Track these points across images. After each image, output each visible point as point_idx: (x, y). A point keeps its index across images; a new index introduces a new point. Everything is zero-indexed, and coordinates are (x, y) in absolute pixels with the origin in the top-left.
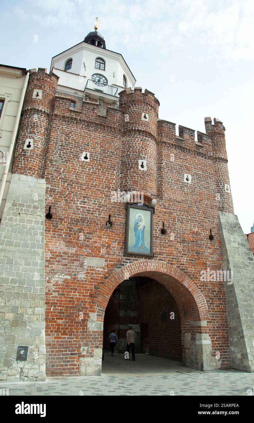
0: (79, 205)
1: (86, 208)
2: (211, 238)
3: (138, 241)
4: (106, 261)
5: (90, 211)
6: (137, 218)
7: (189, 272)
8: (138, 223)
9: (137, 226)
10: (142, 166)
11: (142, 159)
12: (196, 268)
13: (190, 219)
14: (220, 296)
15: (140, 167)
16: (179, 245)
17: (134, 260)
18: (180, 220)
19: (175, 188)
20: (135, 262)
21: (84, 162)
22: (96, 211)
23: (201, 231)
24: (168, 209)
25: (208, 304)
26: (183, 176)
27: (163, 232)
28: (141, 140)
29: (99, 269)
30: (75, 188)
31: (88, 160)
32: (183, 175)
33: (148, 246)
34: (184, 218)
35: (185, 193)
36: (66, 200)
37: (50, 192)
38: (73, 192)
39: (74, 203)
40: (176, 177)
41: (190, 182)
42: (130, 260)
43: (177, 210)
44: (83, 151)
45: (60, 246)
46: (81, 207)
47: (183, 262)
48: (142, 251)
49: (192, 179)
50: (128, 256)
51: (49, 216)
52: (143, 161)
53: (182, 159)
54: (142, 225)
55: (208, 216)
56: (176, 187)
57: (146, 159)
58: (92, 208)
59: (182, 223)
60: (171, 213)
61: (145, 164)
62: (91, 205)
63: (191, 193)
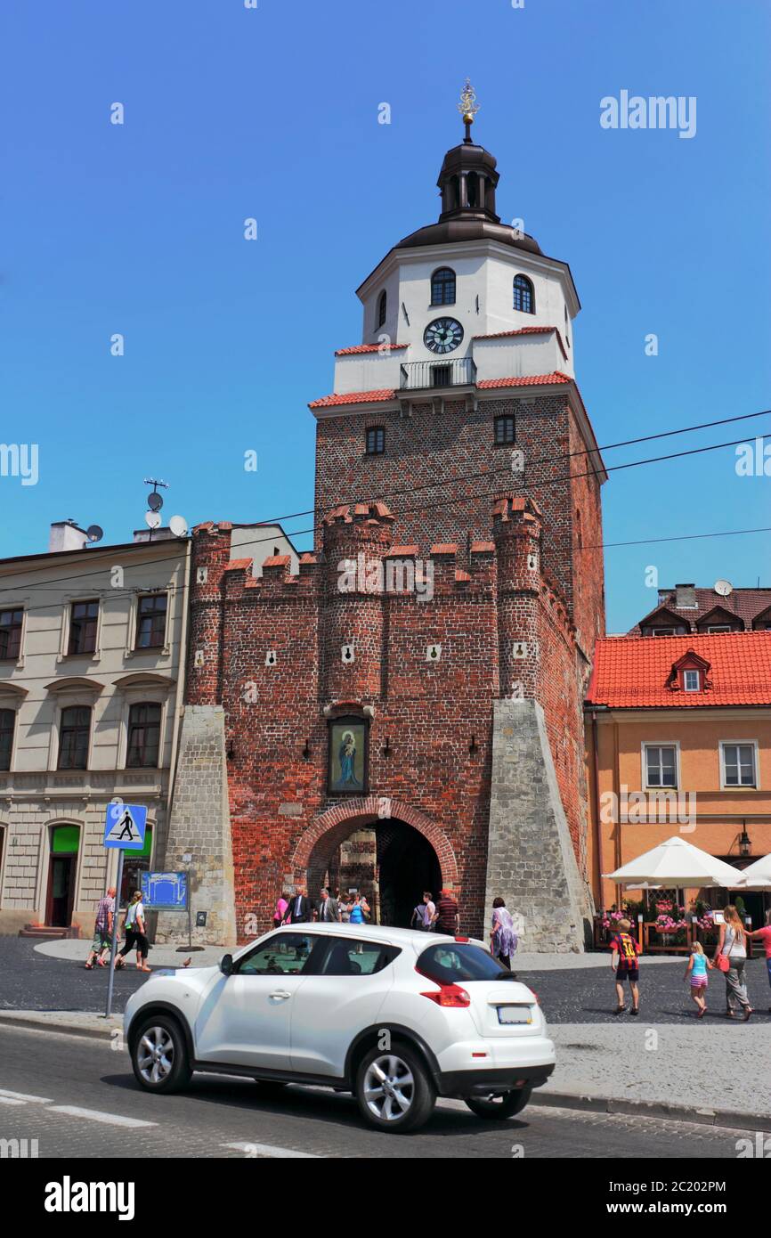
0: (265, 733)
1: (275, 735)
2: (473, 749)
3: (344, 774)
4: (304, 806)
5: (280, 739)
6: (343, 738)
7: (427, 811)
8: (345, 747)
9: (343, 749)
10: (348, 656)
11: (346, 644)
12: (441, 804)
13: (433, 725)
14: (480, 845)
15: (344, 659)
16: (412, 770)
17: (342, 800)
18: (415, 729)
19: (410, 676)
20: (344, 803)
21: (268, 667)
22: (287, 739)
23: (454, 742)
24: (396, 715)
25: (457, 857)
26: (425, 652)
27: (387, 752)
28: (346, 611)
29: (295, 818)
30: (259, 710)
31: (275, 663)
32: (426, 648)
33: (360, 779)
34: (424, 725)
35: (427, 682)
36: (249, 730)
37: (230, 722)
38: (257, 717)
39: (260, 733)
40: (413, 655)
41: (437, 658)
42: (335, 801)
43: (411, 714)
44: (267, 650)
45: (246, 793)
46: (269, 736)
47: (419, 795)
48: (352, 787)
49: (443, 651)
50: (333, 796)
51: (231, 755)
52: (348, 646)
53: (425, 619)
54: (351, 747)
55: (470, 713)
56: (411, 674)
57: (354, 641)
58: (283, 735)
59: (418, 733)
60: (399, 721)
61: (352, 652)
62: (281, 731)
63: (439, 678)
